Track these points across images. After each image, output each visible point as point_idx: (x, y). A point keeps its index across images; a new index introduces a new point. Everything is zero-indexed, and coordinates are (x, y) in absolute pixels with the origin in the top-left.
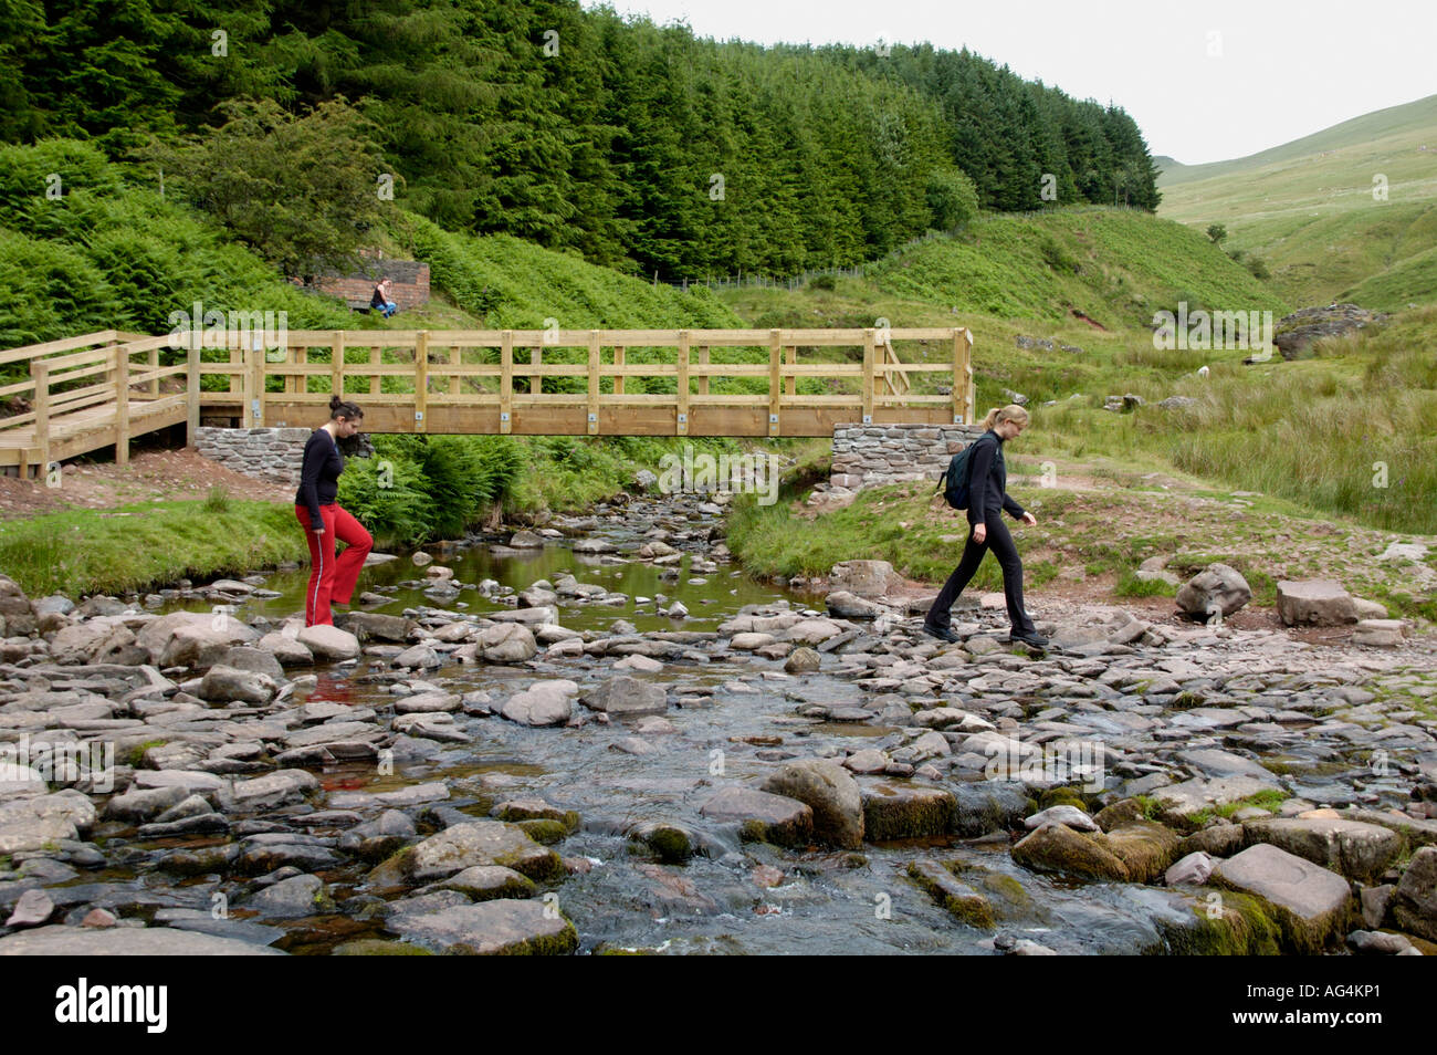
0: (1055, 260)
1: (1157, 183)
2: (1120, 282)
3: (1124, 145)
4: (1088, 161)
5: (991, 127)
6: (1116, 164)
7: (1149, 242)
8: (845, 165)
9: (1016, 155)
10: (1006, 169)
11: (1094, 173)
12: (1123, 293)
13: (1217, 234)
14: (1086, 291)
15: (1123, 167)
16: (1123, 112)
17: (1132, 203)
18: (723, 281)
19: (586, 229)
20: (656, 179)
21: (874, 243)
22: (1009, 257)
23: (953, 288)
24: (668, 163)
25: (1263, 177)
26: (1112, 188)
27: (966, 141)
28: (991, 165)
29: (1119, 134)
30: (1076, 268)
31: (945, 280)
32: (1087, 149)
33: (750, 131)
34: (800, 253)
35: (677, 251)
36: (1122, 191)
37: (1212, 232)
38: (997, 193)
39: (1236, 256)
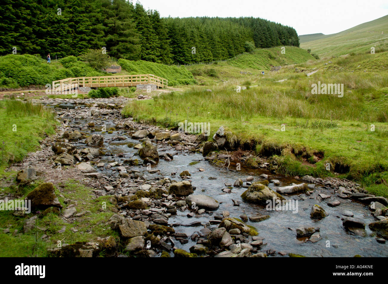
0: (271, 57)
1: (299, 41)
2: (283, 61)
3: (292, 34)
4: (283, 38)
5: (261, 32)
6: (290, 38)
7: (294, 53)
8: (225, 42)
9: (266, 37)
10: (263, 40)
11: (284, 40)
12: (283, 63)
13: (309, 51)
14: (276, 62)
15: (291, 39)
16: (292, 28)
17: (293, 45)
18: (194, 64)
19: (163, 57)
20: (180, 48)
21: (231, 56)
22: (261, 56)
23: (244, 63)
24: (183, 44)
25: (336, 38)
26: (289, 42)
27: (256, 35)
28: (261, 40)
29: (291, 32)
30: (275, 58)
31: (243, 62)
32: (283, 35)
33: (203, 38)
34: (212, 58)
35: (184, 59)
36: (291, 43)
37: (308, 50)
38: (261, 45)
39: (313, 55)
